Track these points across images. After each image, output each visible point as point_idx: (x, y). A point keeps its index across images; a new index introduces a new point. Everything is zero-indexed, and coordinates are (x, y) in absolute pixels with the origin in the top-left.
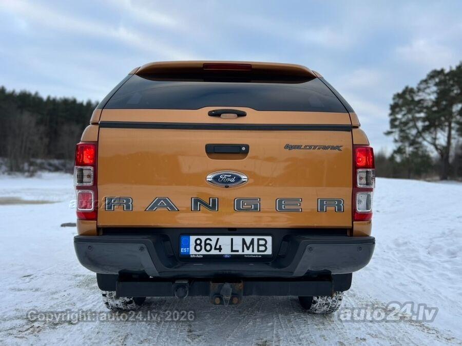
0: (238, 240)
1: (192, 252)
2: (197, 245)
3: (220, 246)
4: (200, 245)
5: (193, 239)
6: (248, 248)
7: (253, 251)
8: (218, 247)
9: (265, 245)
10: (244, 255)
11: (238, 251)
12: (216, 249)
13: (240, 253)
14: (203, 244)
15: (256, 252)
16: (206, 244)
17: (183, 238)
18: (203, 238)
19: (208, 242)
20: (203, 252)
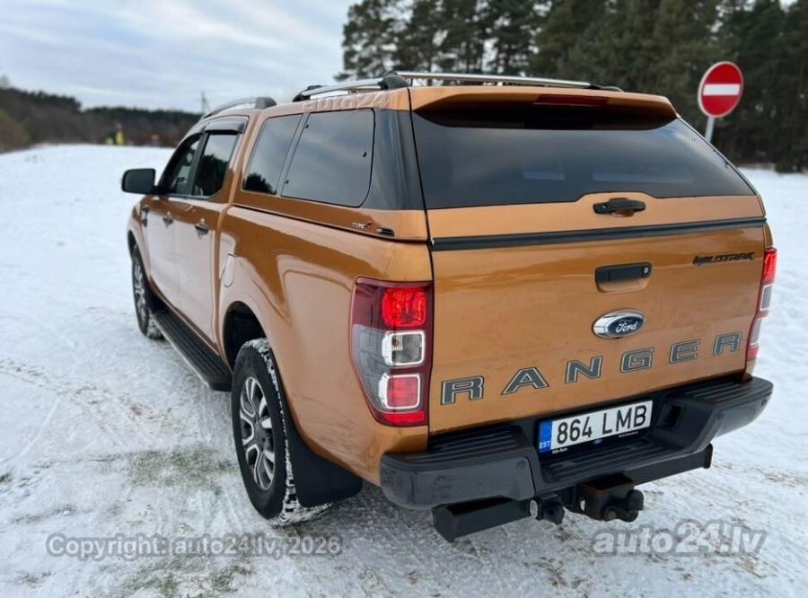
0: (612, 413)
1: (554, 445)
2: (561, 432)
3: (590, 428)
4: (565, 433)
5: (556, 424)
6: (623, 425)
7: (629, 427)
8: (587, 430)
9: (643, 416)
10: (618, 435)
11: (610, 431)
12: (584, 434)
13: (614, 433)
14: (568, 431)
15: (632, 428)
16: (572, 430)
17: (543, 427)
18: (569, 421)
19: (576, 425)
20: (569, 442)
